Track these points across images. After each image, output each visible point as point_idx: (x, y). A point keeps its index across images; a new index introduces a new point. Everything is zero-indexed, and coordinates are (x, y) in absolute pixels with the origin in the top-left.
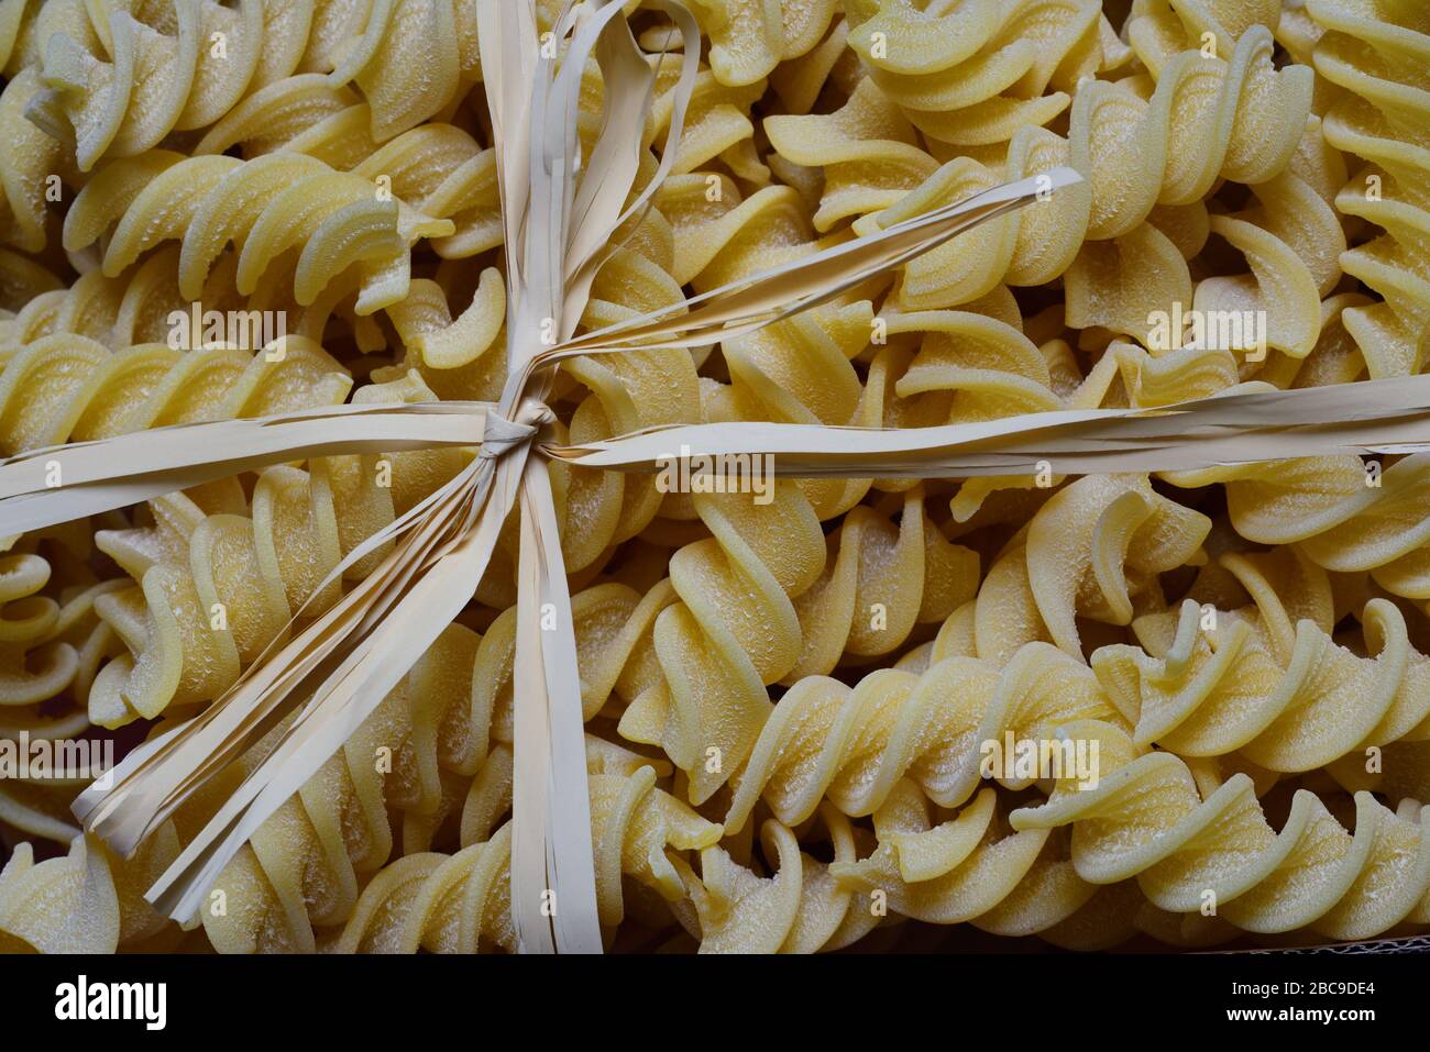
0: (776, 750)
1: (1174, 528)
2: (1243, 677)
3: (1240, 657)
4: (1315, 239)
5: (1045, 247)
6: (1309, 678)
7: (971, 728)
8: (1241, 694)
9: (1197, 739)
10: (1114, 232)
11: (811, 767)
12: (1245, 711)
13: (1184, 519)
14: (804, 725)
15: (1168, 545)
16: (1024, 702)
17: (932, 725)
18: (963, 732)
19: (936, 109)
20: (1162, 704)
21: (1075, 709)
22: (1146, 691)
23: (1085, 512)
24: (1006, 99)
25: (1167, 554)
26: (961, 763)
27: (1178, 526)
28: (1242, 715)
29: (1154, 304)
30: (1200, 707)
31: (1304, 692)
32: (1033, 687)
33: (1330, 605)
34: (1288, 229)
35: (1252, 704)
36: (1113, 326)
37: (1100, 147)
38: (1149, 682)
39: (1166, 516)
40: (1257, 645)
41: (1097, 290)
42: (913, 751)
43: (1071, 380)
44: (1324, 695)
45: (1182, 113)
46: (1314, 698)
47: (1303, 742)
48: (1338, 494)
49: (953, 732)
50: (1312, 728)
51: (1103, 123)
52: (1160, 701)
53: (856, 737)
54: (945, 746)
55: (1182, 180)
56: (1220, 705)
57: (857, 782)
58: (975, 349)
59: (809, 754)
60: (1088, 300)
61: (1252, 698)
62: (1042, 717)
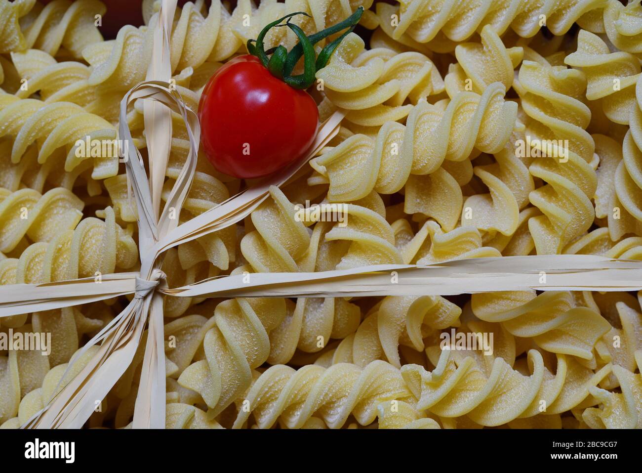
0: (256, 398)
1: (444, 311)
2: (468, 382)
3: (467, 374)
4: (519, 181)
5: (393, 177)
6: (497, 386)
7: (345, 396)
8: (467, 390)
9: (446, 409)
10: (426, 172)
11: (273, 406)
12: (468, 398)
13: (449, 307)
14: (270, 388)
15: (442, 319)
16: (368, 389)
17: (327, 394)
18: (342, 397)
19: (354, 109)
20: (430, 393)
21: (392, 392)
22: (424, 386)
23: (406, 300)
24: (385, 106)
25: (441, 322)
26: (339, 411)
27: (446, 311)
28: (466, 400)
29: (445, 205)
30: (448, 394)
31: (495, 391)
32: (373, 382)
33: (514, 350)
34: (508, 176)
35: (472, 395)
36: (427, 213)
37: (422, 133)
38: (425, 382)
39: (442, 306)
40: (477, 368)
41: (420, 197)
42: (317, 405)
43: (407, 237)
44: (505, 392)
45: (460, 120)
46: (500, 394)
47: (494, 413)
48: (518, 301)
49: (337, 397)
50: (498, 407)
51: (424, 123)
52: (429, 391)
53: (293, 396)
54: (334, 403)
55: (458, 150)
56: (457, 394)
57: (293, 414)
58: (362, 222)
59: (272, 400)
60: (415, 201)
61: (472, 392)
62: (377, 394)
